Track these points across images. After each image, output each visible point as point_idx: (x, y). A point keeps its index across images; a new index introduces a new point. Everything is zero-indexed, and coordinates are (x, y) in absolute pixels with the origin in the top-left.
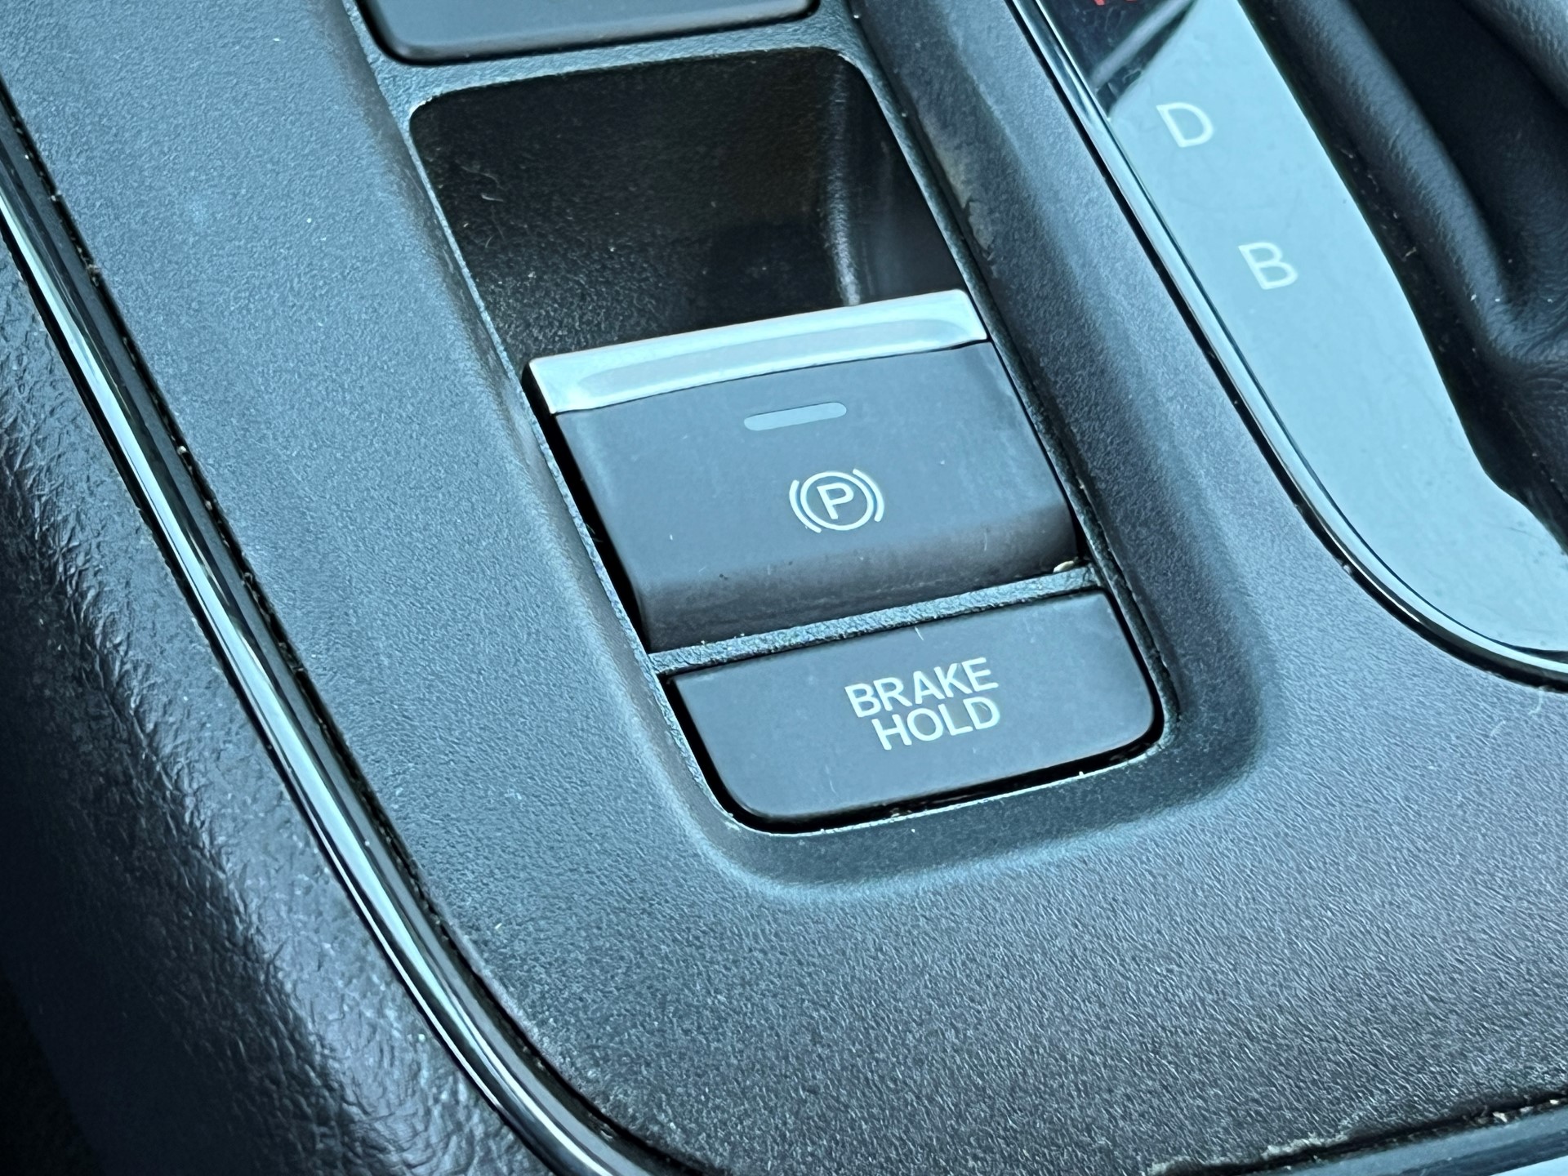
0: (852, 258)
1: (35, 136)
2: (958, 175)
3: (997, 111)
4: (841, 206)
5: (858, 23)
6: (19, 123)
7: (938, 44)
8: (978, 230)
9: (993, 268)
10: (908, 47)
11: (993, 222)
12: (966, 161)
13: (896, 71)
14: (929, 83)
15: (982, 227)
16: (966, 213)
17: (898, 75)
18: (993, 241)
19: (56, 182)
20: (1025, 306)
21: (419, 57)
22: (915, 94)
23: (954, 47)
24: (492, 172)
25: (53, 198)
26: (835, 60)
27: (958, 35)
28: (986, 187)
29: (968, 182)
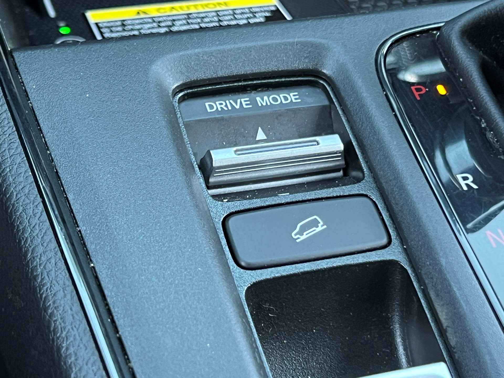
0: (401, 332)
1: (112, 310)
2: (442, 316)
3: (458, 293)
4: (397, 314)
5: (405, 250)
6: (107, 305)
7: (436, 264)
8: (450, 339)
9: (456, 355)
10: (424, 263)
11: (456, 337)
12: (446, 311)
13: (419, 271)
14: (432, 278)
15: (451, 338)
16: (446, 331)
17: (420, 273)
18: (456, 344)
19: (119, 329)
20: (468, 372)
21: (249, 266)
22: (427, 282)
23: (442, 266)
24: (273, 306)
25: (118, 335)
26: (397, 264)
27: (443, 261)
28: (453, 322)
29: (446, 319)
